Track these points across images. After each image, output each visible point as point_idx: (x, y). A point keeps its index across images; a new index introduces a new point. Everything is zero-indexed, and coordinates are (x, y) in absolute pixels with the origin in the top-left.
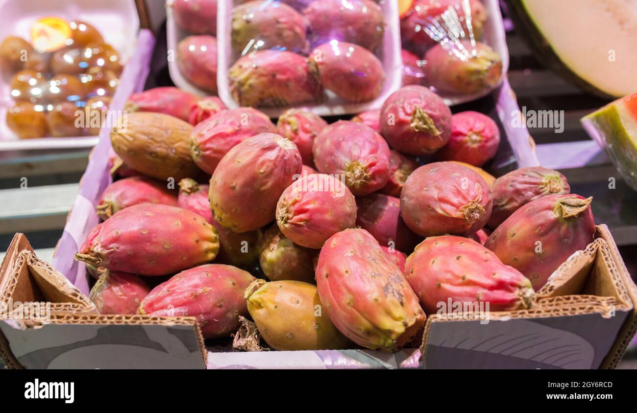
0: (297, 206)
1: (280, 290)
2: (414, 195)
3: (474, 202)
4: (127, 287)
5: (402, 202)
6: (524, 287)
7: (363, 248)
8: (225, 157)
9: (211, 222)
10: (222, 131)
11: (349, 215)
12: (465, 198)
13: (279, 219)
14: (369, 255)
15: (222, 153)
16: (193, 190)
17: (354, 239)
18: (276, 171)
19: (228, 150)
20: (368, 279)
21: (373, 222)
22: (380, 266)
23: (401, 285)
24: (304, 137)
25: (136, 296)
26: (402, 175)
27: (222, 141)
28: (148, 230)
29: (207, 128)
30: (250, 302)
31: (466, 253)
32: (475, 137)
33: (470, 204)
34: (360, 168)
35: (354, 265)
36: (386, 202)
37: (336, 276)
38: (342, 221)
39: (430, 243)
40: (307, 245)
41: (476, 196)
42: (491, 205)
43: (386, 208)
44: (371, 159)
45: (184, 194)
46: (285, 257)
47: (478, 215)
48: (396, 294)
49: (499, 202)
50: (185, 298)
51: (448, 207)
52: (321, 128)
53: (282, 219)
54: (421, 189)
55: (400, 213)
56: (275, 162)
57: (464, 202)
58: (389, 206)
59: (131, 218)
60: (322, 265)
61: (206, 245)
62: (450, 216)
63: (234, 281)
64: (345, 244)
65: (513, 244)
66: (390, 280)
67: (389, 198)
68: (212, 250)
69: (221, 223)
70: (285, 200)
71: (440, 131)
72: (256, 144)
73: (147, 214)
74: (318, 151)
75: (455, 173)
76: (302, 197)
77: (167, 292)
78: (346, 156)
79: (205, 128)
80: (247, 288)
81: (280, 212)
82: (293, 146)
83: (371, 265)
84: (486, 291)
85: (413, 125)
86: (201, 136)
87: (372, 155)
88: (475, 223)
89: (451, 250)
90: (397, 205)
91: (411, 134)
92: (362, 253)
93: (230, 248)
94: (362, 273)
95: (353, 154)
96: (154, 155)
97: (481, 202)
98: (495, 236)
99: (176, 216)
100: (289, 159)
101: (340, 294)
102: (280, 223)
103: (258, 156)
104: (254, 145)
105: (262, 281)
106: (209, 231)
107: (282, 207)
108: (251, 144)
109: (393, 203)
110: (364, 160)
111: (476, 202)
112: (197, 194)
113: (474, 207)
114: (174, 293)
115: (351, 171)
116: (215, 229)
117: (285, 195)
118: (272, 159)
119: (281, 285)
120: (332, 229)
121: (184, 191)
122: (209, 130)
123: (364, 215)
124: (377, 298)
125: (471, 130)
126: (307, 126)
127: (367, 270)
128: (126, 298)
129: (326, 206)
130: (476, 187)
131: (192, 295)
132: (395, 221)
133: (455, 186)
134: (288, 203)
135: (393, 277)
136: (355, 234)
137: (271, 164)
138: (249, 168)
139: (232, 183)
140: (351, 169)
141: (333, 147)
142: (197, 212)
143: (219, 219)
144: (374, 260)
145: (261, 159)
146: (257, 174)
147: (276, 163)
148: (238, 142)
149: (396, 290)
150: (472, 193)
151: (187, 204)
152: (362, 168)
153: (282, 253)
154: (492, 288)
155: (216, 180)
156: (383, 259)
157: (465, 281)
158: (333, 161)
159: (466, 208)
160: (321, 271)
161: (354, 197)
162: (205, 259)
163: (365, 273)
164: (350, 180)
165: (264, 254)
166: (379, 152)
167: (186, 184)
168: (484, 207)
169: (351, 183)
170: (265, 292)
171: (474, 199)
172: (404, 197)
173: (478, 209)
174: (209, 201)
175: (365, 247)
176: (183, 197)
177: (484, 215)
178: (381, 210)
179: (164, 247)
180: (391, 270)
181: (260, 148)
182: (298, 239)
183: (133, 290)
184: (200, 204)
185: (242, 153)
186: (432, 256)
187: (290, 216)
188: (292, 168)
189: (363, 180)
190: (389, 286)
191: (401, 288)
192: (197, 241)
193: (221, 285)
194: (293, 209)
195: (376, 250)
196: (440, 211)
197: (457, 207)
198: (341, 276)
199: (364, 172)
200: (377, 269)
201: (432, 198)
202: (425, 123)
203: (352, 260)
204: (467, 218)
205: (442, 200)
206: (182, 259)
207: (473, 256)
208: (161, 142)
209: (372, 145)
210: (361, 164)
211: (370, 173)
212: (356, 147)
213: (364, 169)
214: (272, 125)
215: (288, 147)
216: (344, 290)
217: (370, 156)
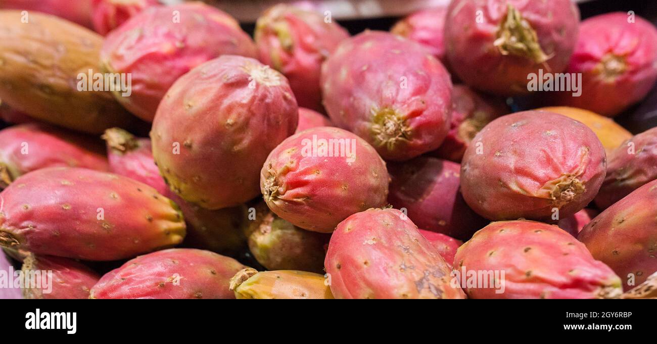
0: (290, 176)
1: (277, 281)
2: (480, 163)
3: (569, 176)
4: (66, 273)
5: (462, 172)
6: (609, 286)
7: (391, 234)
8: (166, 98)
9: (168, 194)
10: (153, 50)
11: (376, 190)
12: (556, 170)
13: (266, 193)
14: (399, 244)
15: (162, 88)
16: (128, 148)
17: (379, 222)
18: (254, 121)
19: (170, 85)
20: (395, 271)
21: (417, 200)
22: (415, 257)
23: (442, 279)
24: (305, 60)
25: (83, 284)
26: (471, 129)
27: (158, 69)
28: (71, 204)
29: (126, 44)
30: (238, 293)
31: (540, 244)
32: (614, 65)
33: (562, 178)
34: (395, 119)
35: (376, 255)
36: (439, 171)
37: (351, 269)
38: (363, 197)
39: (493, 230)
40: (311, 229)
41: (576, 167)
42: (601, 179)
43: (439, 179)
44: (415, 103)
45: (116, 153)
46: (284, 243)
47: (572, 194)
48: (433, 289)
49: (619, 174)
50: (148, 287)
51: (528, 183)
52: (336, 44)
53: (270, 194)
54: (492, 154)
55: (460, 187)
56: (250, 108)
57: (554, 175)
58: (444, 176)
59: (39, 187)
60: (332, 255)
61: (165, 225)
62: (528, 195)
63: (213, 269)
64: (365, 228)
65: (618, 233)
66: (427, 274)
67: (446, 164)
68: (177, 231)
69: (181, 195)
70: (271, 166)
71: (547, 54)
72: (215, 76)
73: (63, 183)
74: (327, 87)
75: (550, 130)
76: (298, 164)
77: (122, 281)
78: (372, 98)
79: (121, 43)
80: (233, 278)
81: (266, 185)
82: (280, 80)
83: (402, 256)
84: (555, 290)
85: (498, 43)
86: (119, 58)
87: (418, 97)
88: (567, 205)
89: (519, 241)
90: (457, 175)
91: (493, 58)
92: (390, 240)
93: (204, 228)
94: (387, 264)
95: (384, 96)
96: (47, 90)
97: (581, 176)
98: (596, 223)
99: (109, 185)
100: (273, 103)
101: (356, 287)
102: (267, 198)
103: (219, 98)
104: (210, 78)
105: (251, 270)
106: (166, 207)
107: (268, 178)
108: (205, 76)
109: (451, 171)
110: (403, 106)
111: (574, 175)
112: (136, 153)
113: (568, 182)
114: (132, 282)
115: (381, 122)
116: (174, 203)
117: (271, 160)
118: (245, 101)
119: (278, 275)
120: (346, 208)
121: (114, 148)
122: (130, 48)
123: (403, 188)
124: (406, 294)
125: (610, 51)
126: (310, 40)
127: (395, 262)
128: (68, 285)
129: (336, 177)
130: (579, 153)
131: (157, 284)
132: (451, 198)
133: (544, 151)
134: (276, 172)
135: (431, 270)
136: (382, 215)
137: (244, 111)
138: (208, 116)
139: (185, 139)
140: (380, 119)
141: (351, 81)
142: (143, 180)
143: (177, 191)
144: (405, 249)
145: (227, 102)
146: (224, 126)
147: (253, 108)
148: (185, 71)
149: (433, 285)
150: (570, 163)
151: (125, 169)
152: (399, 119)
153: (279, 237)
154: (564, 286)
155: (160, 134)
156: (421, 248)
157: (530, 277)
158: (352, 106)
159: (555, 184)
160: (332, 261)
161: (384, 163)
162: (167, 243)
163: (391, 264)
164: (379, 137)
165: (252, 237)
166: (430, 92)
167: (115, 137)
168: (584, 183)
169: (381, 141)
170: (257, 282)
171: (571, 171)
172: (465, 164)
173: (575, 186)
174: (156, 164)
175: (395, 233)
176: (115, 158)
177: (584, 194)
178: (431, 182)
179: (102, 227)
180: (429, 261)
181: (221, 84)
182: (298, 220)
183: (76, 277)
184: (143, 167)
185: (193, 91)
186: (491, 247)
187: (281, 190)
188: (280, 116)
189: (400, 138)
190: (424, 280)
191: (441, 283)
192: (150, 220)
193: (195, 273)
194: (284, 180)
195: (411, 237)
196: (514, 187)
197: (542, 182)
198: (358, 267)
199: (401, 125)
200: (410, 261)
201: (506, 169)
202: (522, 39)
203: (374, 249)
204: (554, 198)
205: (521, 172)
206: (134, 243)
207: (550, 248)
208: (52, 67)
209: (417, 79)
210: (397, 111)
211: (411, 127)
212: (391, 83)
213: (401, 121)
214: (245, 37)
215: (270, 81)
216: (362, 284)
217: (413, 98)
